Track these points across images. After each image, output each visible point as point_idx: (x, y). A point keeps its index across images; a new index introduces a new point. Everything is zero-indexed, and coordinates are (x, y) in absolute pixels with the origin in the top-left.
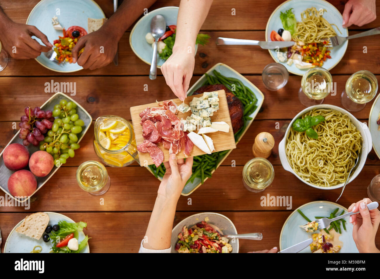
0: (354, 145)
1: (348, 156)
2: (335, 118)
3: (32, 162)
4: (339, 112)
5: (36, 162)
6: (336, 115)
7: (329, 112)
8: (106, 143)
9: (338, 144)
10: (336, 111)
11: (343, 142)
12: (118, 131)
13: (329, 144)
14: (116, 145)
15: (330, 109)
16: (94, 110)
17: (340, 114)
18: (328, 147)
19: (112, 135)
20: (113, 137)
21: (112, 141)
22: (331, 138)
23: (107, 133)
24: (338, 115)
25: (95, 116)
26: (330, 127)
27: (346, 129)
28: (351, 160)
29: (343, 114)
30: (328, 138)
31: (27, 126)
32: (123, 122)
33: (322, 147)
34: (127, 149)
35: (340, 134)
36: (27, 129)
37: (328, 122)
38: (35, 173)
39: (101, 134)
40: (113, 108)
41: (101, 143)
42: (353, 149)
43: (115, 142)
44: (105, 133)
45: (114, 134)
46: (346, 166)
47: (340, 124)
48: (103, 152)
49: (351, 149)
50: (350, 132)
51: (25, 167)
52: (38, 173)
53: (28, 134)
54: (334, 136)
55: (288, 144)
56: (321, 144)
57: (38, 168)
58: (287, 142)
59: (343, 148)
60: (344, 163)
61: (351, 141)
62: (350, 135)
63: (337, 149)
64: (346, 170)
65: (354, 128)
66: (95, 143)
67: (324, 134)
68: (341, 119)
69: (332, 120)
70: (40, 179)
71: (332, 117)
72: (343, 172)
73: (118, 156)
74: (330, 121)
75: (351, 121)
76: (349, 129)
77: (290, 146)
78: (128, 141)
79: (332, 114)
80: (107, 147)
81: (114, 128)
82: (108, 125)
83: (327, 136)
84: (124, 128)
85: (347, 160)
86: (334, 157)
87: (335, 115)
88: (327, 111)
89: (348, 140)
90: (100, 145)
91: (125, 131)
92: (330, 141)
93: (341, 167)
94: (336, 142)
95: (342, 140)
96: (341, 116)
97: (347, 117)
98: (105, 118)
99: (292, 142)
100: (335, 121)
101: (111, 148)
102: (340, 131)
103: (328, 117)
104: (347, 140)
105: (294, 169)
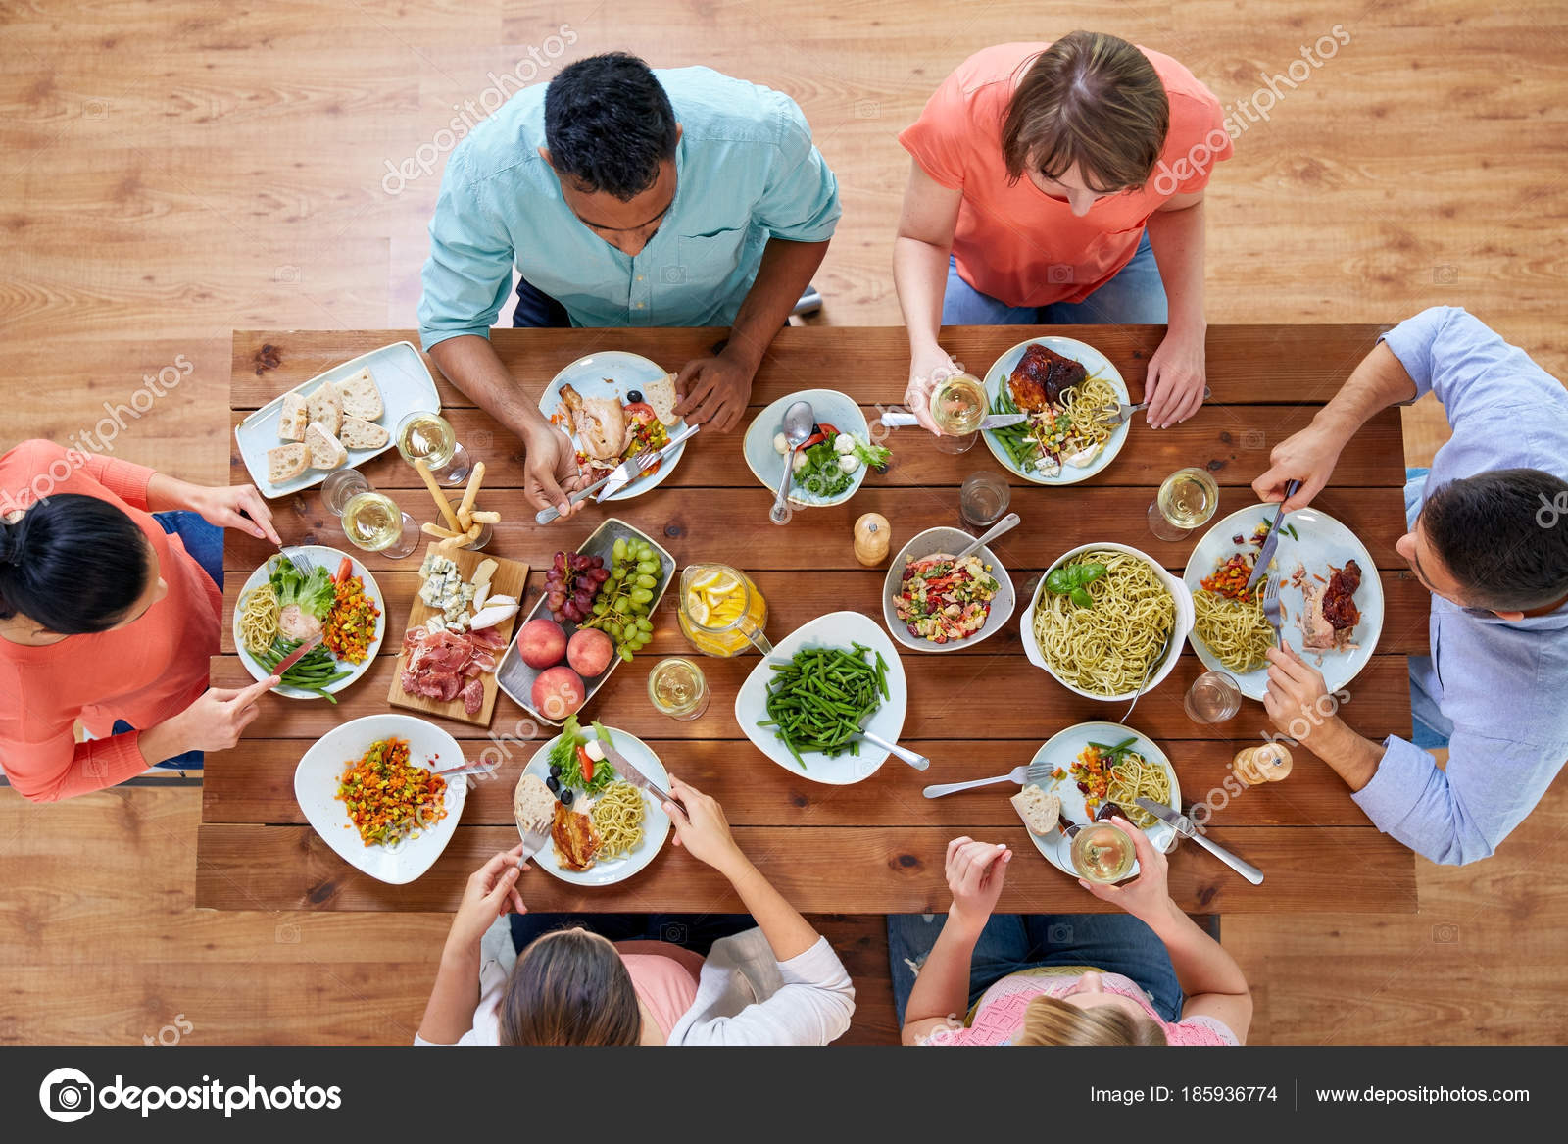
0: (1161, 619)
1: (1149, 638)
2: (1125, 569)
3: (573, 652)
4: (1132, 556)
5: (581, 651)
6: (1127, 562)
7: (1114, 557)
8: (700, 613)
9: (1130, 617)
10: (1127, 555)
11: (1141, 613)
12: (723, 590)
13: (1115, 616)
14: (718, 616)
15: (1116, 551)
16: (678, 550)
17: (1135, 561)
18: (1113, 622)
19: (711, 599)
20: (715, 603)
21: (711, 609)
22: (1118, 606)
23: (702, 594)
24: (1131, 563)
25: (682, 561)
26: (1116, 586)
27: (1146, 589)
28: (1155, 645)
29: (1139, 561)
30: (1112, 605)
31: (560, 588)
32: (732, 576)
33: (1101, 621)
34: (740, 626)
35: (1135, 599)
36: (562, 592)
37: (1111, 575)
38: (580, 671)
39: (692, 596)
40: (713, 546)
41: (692, 612)
42: (1159, 625)
43: (717, 611)
44: (699, 593)
45: (716, 597)
46: (1146, 658)
47: (1134, 578)
48: (694, 630)
49: (1154, 625)
50: (1154, 595)
51: (561, 661)
52: (586, 671)
53: (564, 602)
54: (1125, 602)
55: (1038, 616)
56: (1098, 616)
57: (586, 660)
58: (1035, 613)
59: (1141, 625)
60: (1141, 653)
61: (1156, 612)
62: (1154, 600)
63: (1130, 626)
64: (1145, 665)
65: (1161, 587)
66: (681, 611)
67: (1105, 598)
68: (1137, 570)
69: (1120, 571)
70: (588, 682)
71: (1120, 567)
72: (1140, 669)
73: (723, 637)
74: (1117, 574)
75: (1154, 574)
76: (1152, 588)
77: (1041, 619)
78: (742, 609)
79: (1120, 560)
80: (703, 621)
81: (716, 585)
82: (703, 579)
83: (1110, 601)
84: (734, 585)
85: (1147, 646)
86: (1123, 642)
87: (1125, 563)
88: (1110, 554)
89: (1149, 610)
90: (690, 618)
91: (735, 590)
92: (1116, 610)
93: (1138, 659)
94: (1128, 613)
95: (1138, 609)
96: (1137, 565)
97: (1146, 566)
98: (699, 569)
99: (1045, 613)
100: (1124, 574)
101: (709, 622)
102: (1134, 592)
103: (1112, 566)
104: (1146, 611)
105: (1049, 663)
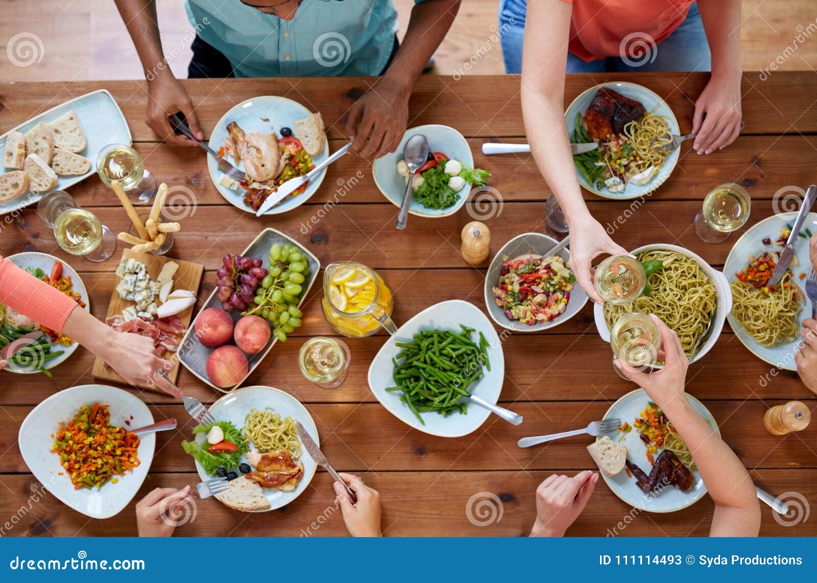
0: (706, 304)
1: (696, 319)
2: (677, 265)
3: (238, 334)
4: (682, 255)
5: (245, 332)
6: (678, 259)
7: (668, 255)
8: (340, 302)
9: (681, 303)
10: (678, 253)
11: (689, 299)
12: (358, 284)
13: (669, 302)
14: (354, 304)
15: (670, 251)
16: (322, 253)
17: (684, 258)
18: (667, 306)
19: (348, 291)
20: (351, 294)
21: (348, 299)
22: (671, 294)
23: (341, 287)
24: (682, 259)
25: (324, 261)
26: (670, 278)
27: (694, 280)
28: (701, 325)
29: (688, 258)
30: (666, 293)
31: (229, 283)
32: (365, 272)
33: (658, 306)
34: (371, 311)
35: (685, 288)
36: (230, 287)
37: (666, 270)
38: (244, 349)
39: (332, 289)
40: (349, 250)
41: (334, 302)
42: (704, 309)
43: (354, 300)
44: (338, 287)
45: (352, 289)
46: (694, 335)
47: (683, 272)
48: (335, 315)
49: (701, 309)
50: (700, 285)
51: (230, 341)
52: (249, 349)
53: (232, 295)
54: (677, 291)
56: (656, 302)
57: (249, 340)
59: (689, 309)
60: (690, 331)
61: (701, 298)
62: (700, 289)
63: (681, 310)
64: (693, 340)
65: (706, 279)
66: (325, 301)
67: (661, 288)
68: (686, 265)
69: (673, 266)
70: (251, 357)
71: (672, 263)
72: (689, 344)
73: (358, 321)
74: (670, 269)
75: (700, 269)
76: (698, 280)
78: (372, 299)
79: (672, 257)
80: (342, 308)
81: (352, 279)
82: (342, 275)
83: (665, 290)
84: (366, 280)
85: (695, 326)
86: (676, 322)
87: (676, 260)
88: (665, 253)
89: (696, 296)
90: (332, 306)
91: (367, 284)
92: (670, 297)
93: (687, 336)
94: (679, 299)
95: (687, 296)
96: (686, 261)
97: (694, 262)
98: (338, 266)
100: (676, 269)
101: (347, 309)
102: (684, 283)
103: (666, 263)
104: (693, 298)
